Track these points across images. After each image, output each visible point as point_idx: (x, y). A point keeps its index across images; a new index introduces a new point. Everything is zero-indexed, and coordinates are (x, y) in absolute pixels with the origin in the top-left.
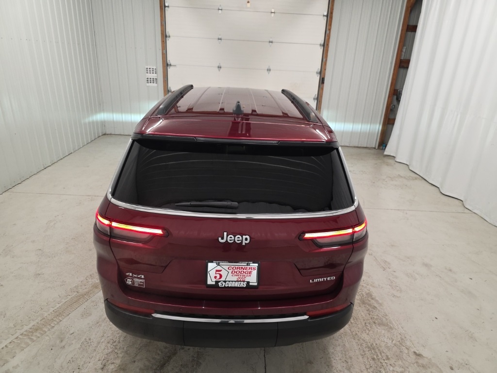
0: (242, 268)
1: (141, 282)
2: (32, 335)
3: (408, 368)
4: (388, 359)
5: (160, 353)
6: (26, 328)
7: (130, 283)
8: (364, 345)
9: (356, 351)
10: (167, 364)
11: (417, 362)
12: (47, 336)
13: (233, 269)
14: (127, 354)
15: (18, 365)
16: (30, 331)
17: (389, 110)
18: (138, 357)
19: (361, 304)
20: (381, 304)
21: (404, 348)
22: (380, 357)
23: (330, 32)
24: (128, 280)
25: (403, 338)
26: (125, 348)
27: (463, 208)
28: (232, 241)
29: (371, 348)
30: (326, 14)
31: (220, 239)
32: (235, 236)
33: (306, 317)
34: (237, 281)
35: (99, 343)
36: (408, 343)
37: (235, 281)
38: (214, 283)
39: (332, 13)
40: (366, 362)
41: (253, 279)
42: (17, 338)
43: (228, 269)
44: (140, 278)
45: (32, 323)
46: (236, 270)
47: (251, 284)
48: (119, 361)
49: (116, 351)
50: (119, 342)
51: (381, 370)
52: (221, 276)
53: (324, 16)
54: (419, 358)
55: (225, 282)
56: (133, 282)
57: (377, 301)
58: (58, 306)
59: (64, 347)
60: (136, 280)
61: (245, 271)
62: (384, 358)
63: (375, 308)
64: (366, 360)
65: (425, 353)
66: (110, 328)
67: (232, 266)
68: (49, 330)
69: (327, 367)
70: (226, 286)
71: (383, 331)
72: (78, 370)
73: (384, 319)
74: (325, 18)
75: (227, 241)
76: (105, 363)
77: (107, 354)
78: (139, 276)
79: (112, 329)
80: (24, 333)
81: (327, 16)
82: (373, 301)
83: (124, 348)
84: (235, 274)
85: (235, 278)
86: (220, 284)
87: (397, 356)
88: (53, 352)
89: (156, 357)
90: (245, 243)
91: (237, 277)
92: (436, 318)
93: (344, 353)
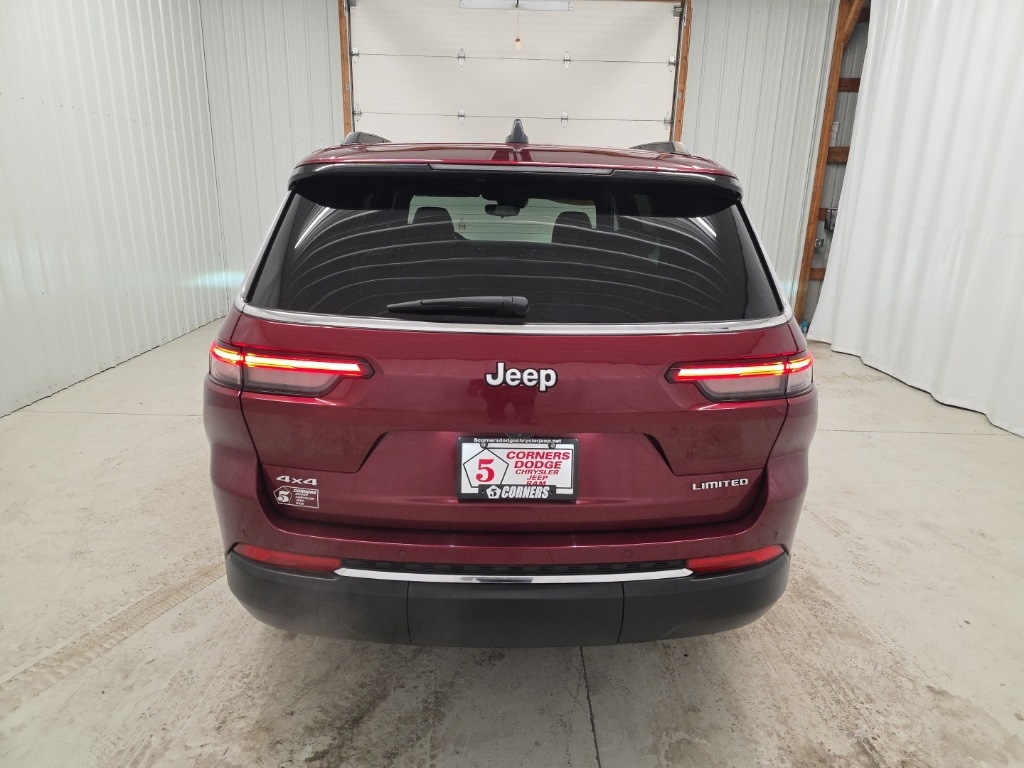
0: (538, 453)
1: (310, 496)
2: (59, 667)
3: (918, 717)
4: (871, 701)
5: (351, 696)
6: (46, 652)
7: (286, 499)
8: (813, 675)
9: (796, 686)
10: (366, 718)
11: (938, 707)
12: (94, 667)
13: (518, 457)
14: (275, 699)
15: (24, 725)
16: (56, 657)
17: (812, 249)
18: (301, 705)
19: (795, 599)
20: (839, 598)
21: (904, 679)
22: (852, 696)
23: (683, 96)
24: (281, 493)
25: (899, 660)
26: (271, 688)
27: (988, 427)
28: (517, 382)
29: (829, 680)
30: (673, 59)
31: (489, 378)
32: (522, 371)
33: (686, 572)
34: (527, 485)
35: (211, 678)
36: (912, 670)
37: (524, 486)
38: (476, 491)
39: (685, 58)
40: (823, 708)
41: (563, 480)
42: (25, 672)
43: (508, 456)
44: (310, 486)
45: (61, 644)
46: (525, 460)
47: (558, 491)
48: (258, 713)
49: (250, 693)
50: (257, 676)
51: (857, 722)
52: (491, 474)
53: (670, 63)
54: (941, 697)
55: (501, 486)
56: (292, 497)
57: (829, 592)
58: (121, 609)
59: (131, 687)
60: (299, 492)
61: (545, 461)
62: (862, 699)
63: (826, 604)
64: (820, 703)
65: (952, 688)
66: (237, 649)
67: (517, 451)
68: (99, 656)
69: (733, 719)
70: (503, 496)
71: (852, 649)
72: (163, 732)
73: (850, 625)
74: (673, 68)
75: (504, 381)
76: (225, 718)
77: (230, 700)
78: (306, 482)
79: (242, 652)
80: (43, 662)
81: (676, 64)
82: (819, 593)
83: (267, 688)
84: (524, 468)
85: (523, 479)
86: (489, 492)
87: (890, 695)
88: (105, 697)
89: (341, 703)
90: (547, 387)
91: (528, 476)
92: (967, 622)
93: (768, 689)
